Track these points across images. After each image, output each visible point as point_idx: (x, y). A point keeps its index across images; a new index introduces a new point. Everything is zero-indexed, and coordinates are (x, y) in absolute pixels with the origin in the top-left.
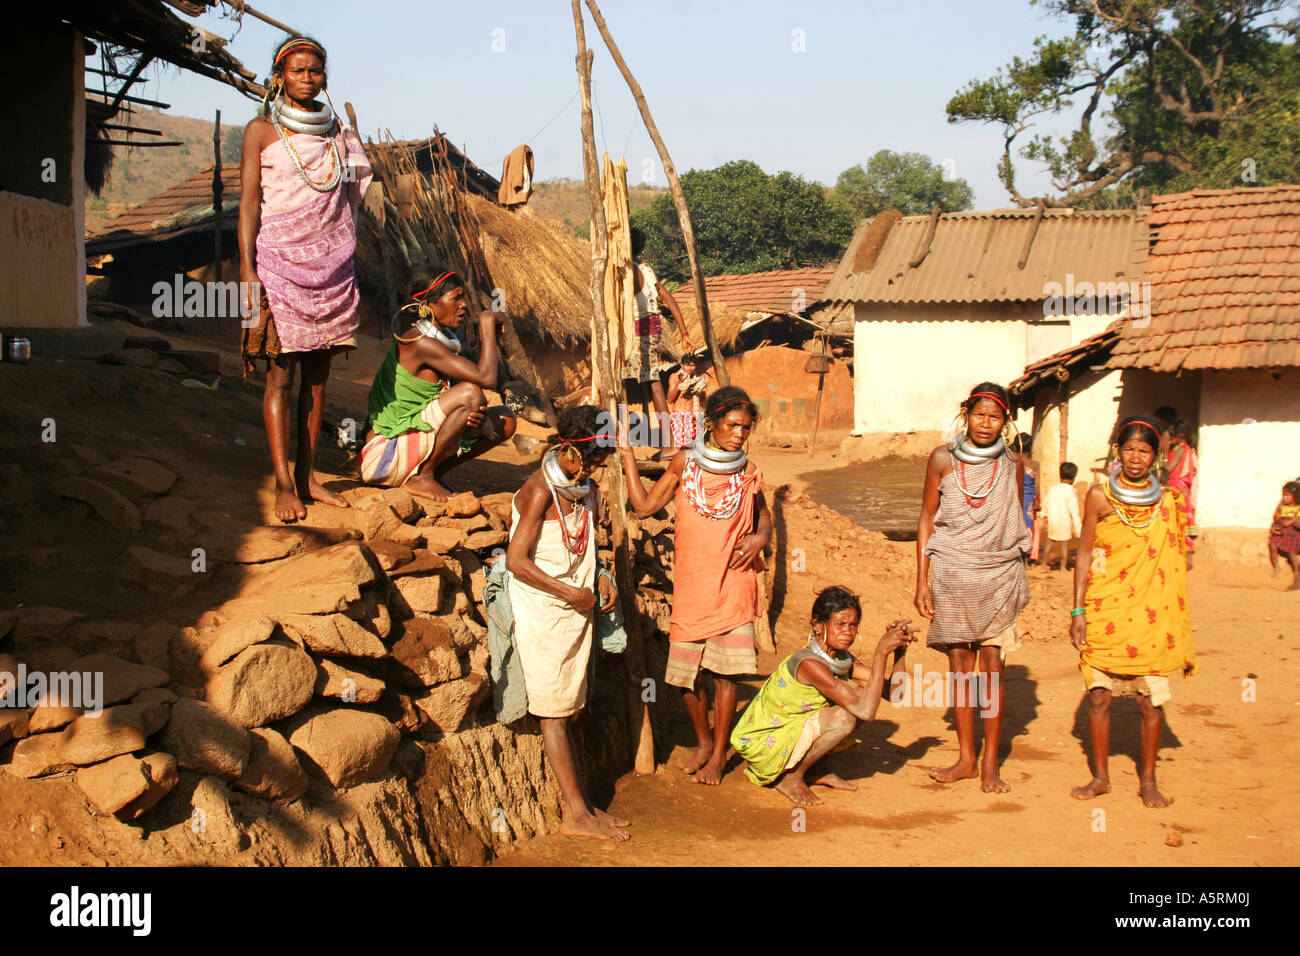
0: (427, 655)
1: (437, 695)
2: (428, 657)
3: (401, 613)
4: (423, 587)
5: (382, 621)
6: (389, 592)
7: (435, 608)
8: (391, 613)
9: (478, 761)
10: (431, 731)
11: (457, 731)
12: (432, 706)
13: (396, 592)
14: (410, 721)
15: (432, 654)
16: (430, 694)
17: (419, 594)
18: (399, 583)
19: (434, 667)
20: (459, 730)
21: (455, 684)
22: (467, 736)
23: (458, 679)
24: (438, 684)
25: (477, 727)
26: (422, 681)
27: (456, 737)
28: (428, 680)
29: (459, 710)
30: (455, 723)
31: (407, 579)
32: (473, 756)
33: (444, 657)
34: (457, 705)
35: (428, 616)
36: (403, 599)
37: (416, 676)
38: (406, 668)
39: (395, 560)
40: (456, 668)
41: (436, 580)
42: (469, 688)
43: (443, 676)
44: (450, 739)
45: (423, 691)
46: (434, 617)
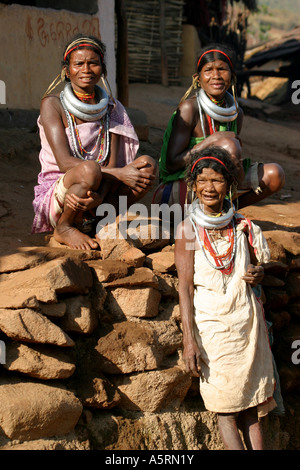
0: (125, 348)
1: (136, 381)
2: (127, 351)
3: (108, 317)
4: (134, 297)
5: (83, 320)
6: (102, 300)
7: (143, 314)
8: (92, 314)
9: (174, 437)
10: (127, 410)
11: (155, 412)
12: (130, 390)
13: (110, 300)
14: (101, 398)
15: (130, 348)
16: (130, 382)
17: (132, 302)
18: (115, 293)
19: (131, 359)
20: (161, 408)
21: (152, 374)
22: (166, 417)
23: (154, 370)
24: (135, 373)
25: (180, 411)
26: (119, 370)
27: (154, 416)
28: (125, 369)
29: (156, 396)
30: (153, 405)
31: (121, 289)
32: (168, 432)
33: (139, 350)
34: (153, 391)
35: (138, 320)
36: (118, 305)
37: (115, 365)
38: (107, 359)
39: (108, 274)
40: (152, 362)
41: (146, 292)
42: (166, 377)
43: (140, 367)
44: (148, 418)
45: (124, 378)
46: (143, 321)
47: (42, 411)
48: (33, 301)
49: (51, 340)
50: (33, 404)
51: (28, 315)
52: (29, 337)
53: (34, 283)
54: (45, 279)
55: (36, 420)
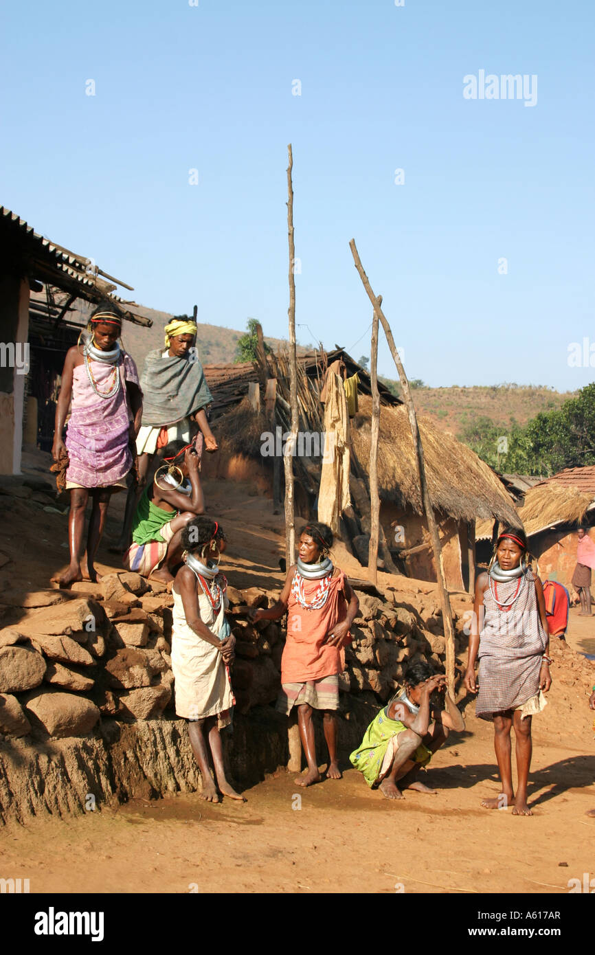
0: (127, 668)
1: (133, 695)
2: (129, 671)
3: (115, 645)
4: (132, 630)
5: (99, 646)
6: (109, 631)
7: (139, 643)
8: (106, 642)
9: (158, 740)
10: (127, 716)
11: (145, 719)
12: (129, 701)
13: (115, 632)
14: (110, 707)
15: (131, 669)
16: (128, 694)
17: (130, 634)
18: (118, 626)
19: (131, 677)
20: (149, 717)
21: (146, 689)
22: (153, 724)
23: (148, 686)
24: (133, 688)
25: (162, 719)
26: (123, 685)
27: (145, 722)
28: (127, 685)
29: (147, 707)
30: (145, 714)
31: (123, 624)
32: (155, 735)
33: (138, 671)
34: (146, 703)
35: (134, 648)
36: (120, 636)
37: (120, 682)
38: (114, 677)
39: (114, 612)
40: (146, 680)
41: (141, 626)
42: (155, 693)
43: (138, 684)
44: (141, 724)
45: (125, 692)
46: (138, 649)
47: (75, 715)
48: (69, 630)
49: (82, 660)
50: (69, 709)
51: (66, 640)
52: (67, 657)
53: (66, 616)
54: (75, 613)
55: (70, 722)
